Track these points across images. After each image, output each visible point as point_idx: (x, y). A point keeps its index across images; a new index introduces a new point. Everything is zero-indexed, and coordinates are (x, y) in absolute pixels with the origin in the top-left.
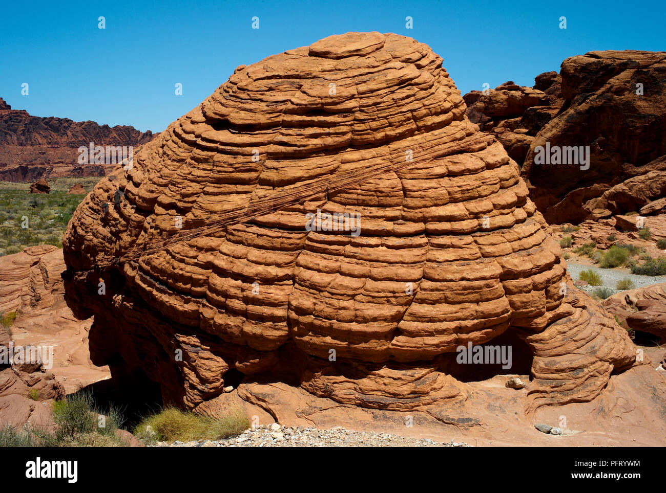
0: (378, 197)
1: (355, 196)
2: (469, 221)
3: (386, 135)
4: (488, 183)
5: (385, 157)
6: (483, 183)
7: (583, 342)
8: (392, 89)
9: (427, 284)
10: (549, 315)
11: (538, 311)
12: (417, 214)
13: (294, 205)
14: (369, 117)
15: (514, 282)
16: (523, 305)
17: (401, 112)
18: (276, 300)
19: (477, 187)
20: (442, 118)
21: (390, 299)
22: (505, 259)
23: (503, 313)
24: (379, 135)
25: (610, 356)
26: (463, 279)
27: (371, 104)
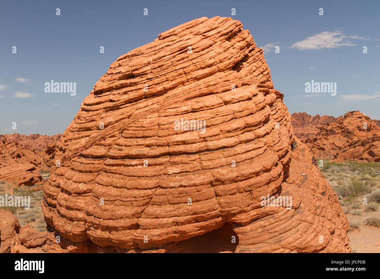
0: (143, 131)
1: (131, 132)
2: (199, 143)
3: (164, 88)
4: (221, 115)
5: (159, 103)
6: (217, 115)
7: (276, 234)
8: (174, 55)
9: (159, 191)
10: (253, 213)
11: (240, 209)
12: (163, 141)
13: (101, 141)
14: (154, 76)
15: (222, 187)
16: (227, 205)
17: (175, 70)
18: (79, 207)
19: (210, 119)
20: (207, 70)
21: (133, 202)
22: (216, 170)
23: (210, 210)
24: (159, 88)
25: (293, 245)
26: (181, 186)
27: (156, 67)
